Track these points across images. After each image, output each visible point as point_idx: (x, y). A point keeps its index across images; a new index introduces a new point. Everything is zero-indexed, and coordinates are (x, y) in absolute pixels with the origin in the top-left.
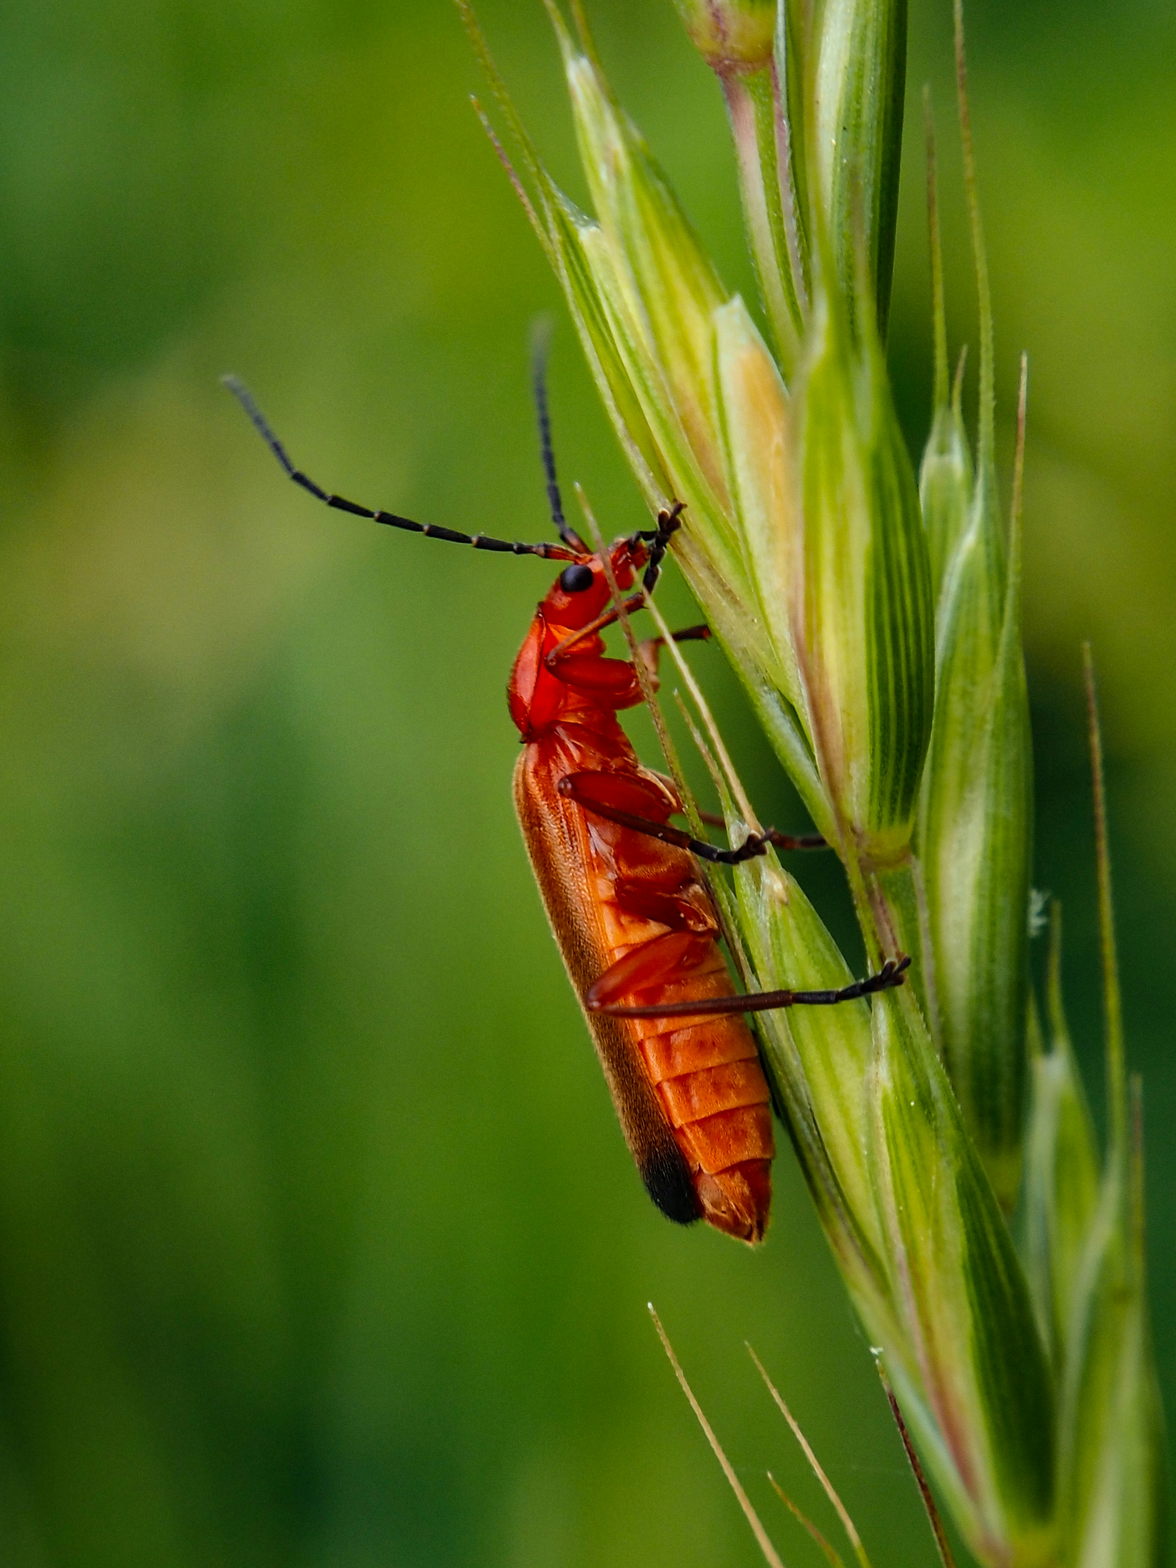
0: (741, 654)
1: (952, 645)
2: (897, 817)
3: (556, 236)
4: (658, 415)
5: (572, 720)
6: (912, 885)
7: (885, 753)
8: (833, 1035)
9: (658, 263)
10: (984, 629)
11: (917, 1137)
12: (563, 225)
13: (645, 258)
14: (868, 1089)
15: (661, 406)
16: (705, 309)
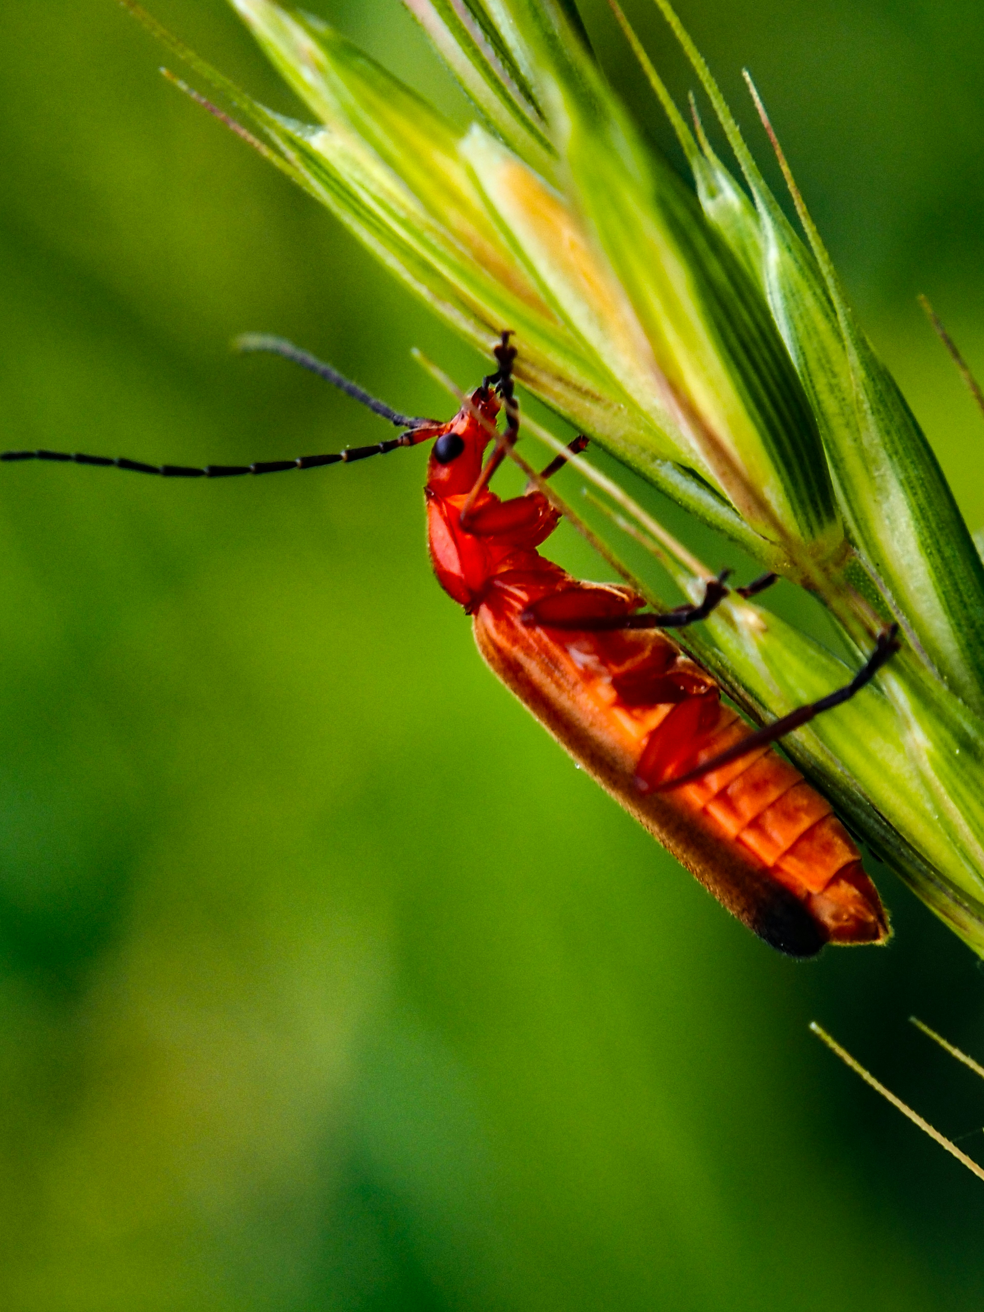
0: (623, 444)
1: (802, 352)
2: (825, 518)
3: (292, 155)
4: (453, 267)
5: (504, 569)
6: (865, 574)
7: (788, 465)
8: (859, 726)
9: (392, 130)
10: (822, 325)
11: (975, 780)
12: (292, 142)
13: (378, 131)
14: (912, 759)
15: (452, 256)
16: (451, 152)
